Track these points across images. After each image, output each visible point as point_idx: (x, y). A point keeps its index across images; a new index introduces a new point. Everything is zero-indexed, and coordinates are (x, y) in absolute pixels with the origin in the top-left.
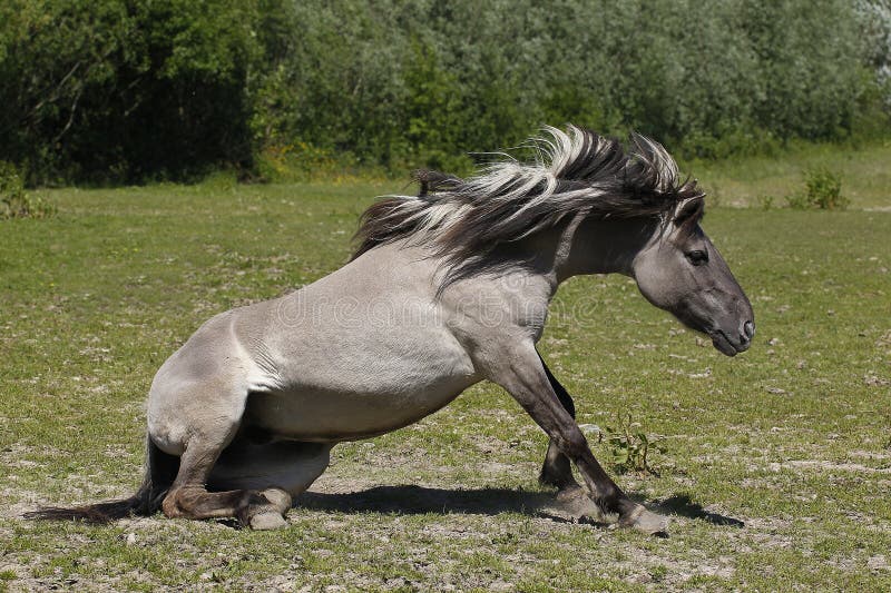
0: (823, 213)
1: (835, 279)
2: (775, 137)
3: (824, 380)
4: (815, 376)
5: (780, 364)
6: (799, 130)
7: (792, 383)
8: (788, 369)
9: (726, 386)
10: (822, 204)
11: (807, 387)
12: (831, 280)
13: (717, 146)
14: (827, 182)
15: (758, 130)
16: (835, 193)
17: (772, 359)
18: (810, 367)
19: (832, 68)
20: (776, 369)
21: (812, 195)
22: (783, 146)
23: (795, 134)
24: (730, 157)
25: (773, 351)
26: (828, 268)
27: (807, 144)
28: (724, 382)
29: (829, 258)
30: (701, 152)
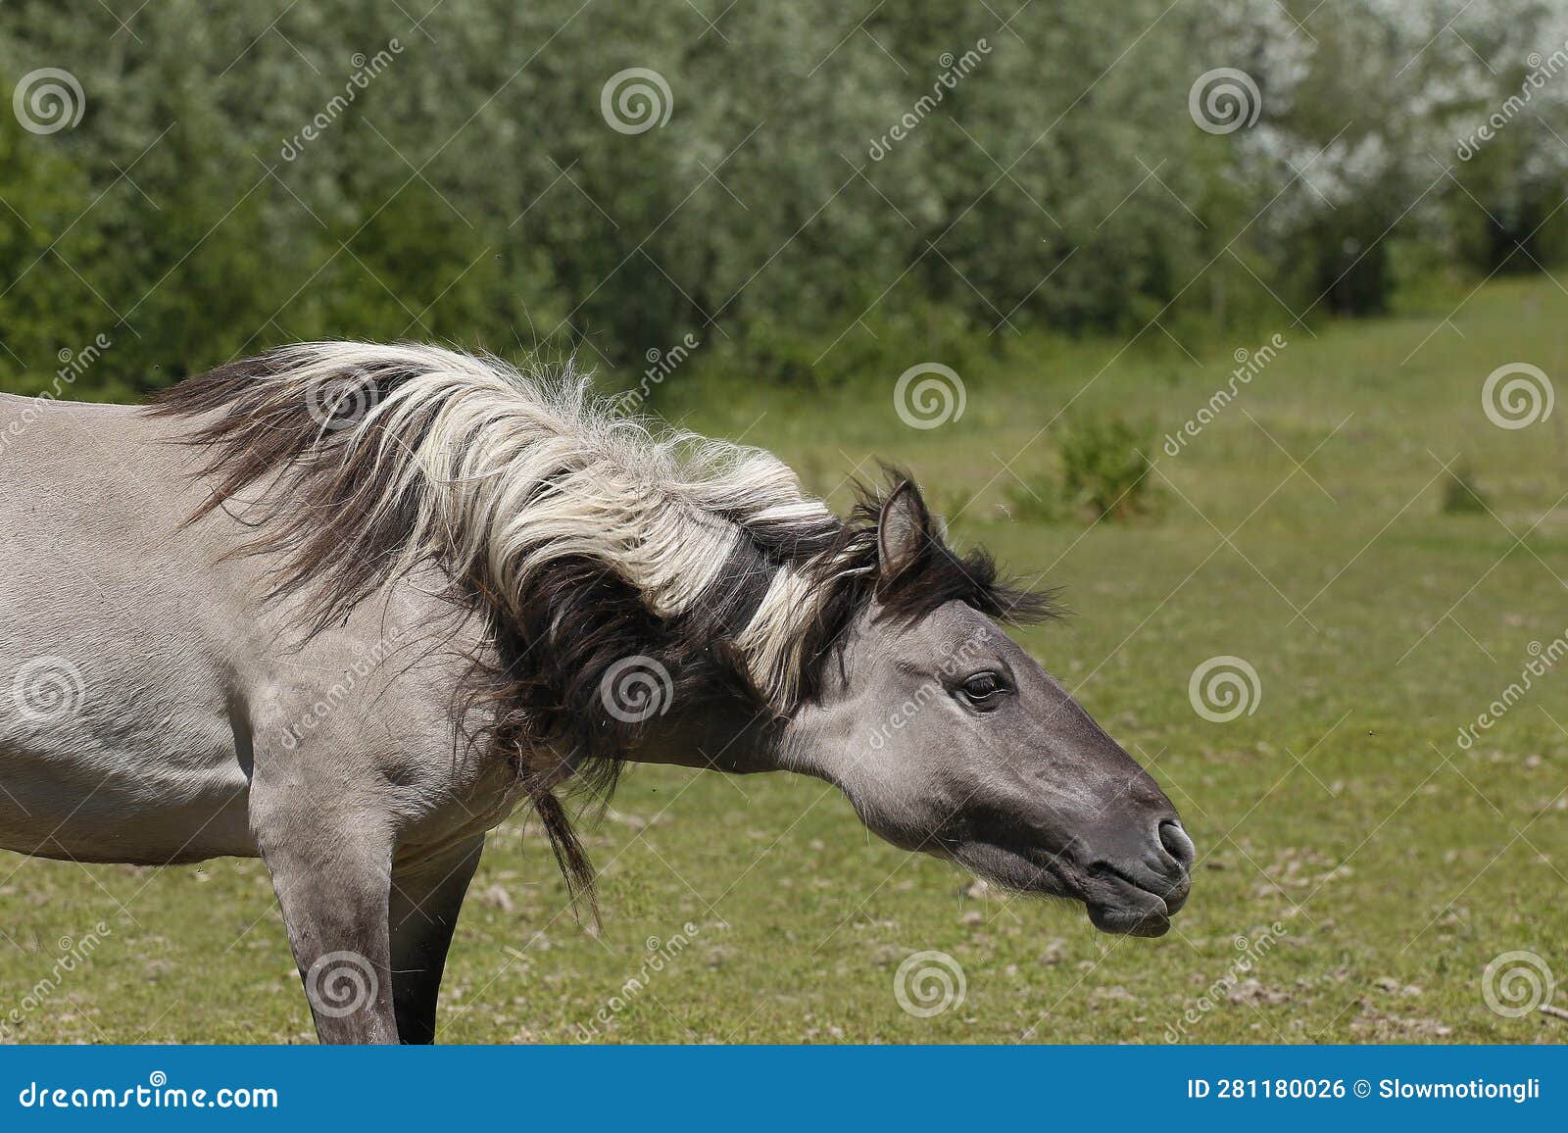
0: (1108, 535)
1: (1140, 713)
2: (972, 328)
3: (1117, 993)
4: (1092, 982)
5: (997, 951)
6: (1036, 304)
7: (1030, 1004)
8: (1020, 963)
9: (851, 1016)
10: (1102, 508)
11: (1072, 1014)
12: (1129, 717)
13: (818, 354)
14: (1114, 449)
15: (926, 309)
16: (1137, 475)
17: (976, 938)
18: (1078, 957)
19: (1125, 137)
20: (986, 966)
21: (1074, 482)
22: (996, 349)
23: (1024, 316)
24: (853, 383)
25: (976, 916)
26: (1121, 682)
27: (1060, 343)
28: (847, 1004)
29: (1124, 658)
30: (774, 370)
